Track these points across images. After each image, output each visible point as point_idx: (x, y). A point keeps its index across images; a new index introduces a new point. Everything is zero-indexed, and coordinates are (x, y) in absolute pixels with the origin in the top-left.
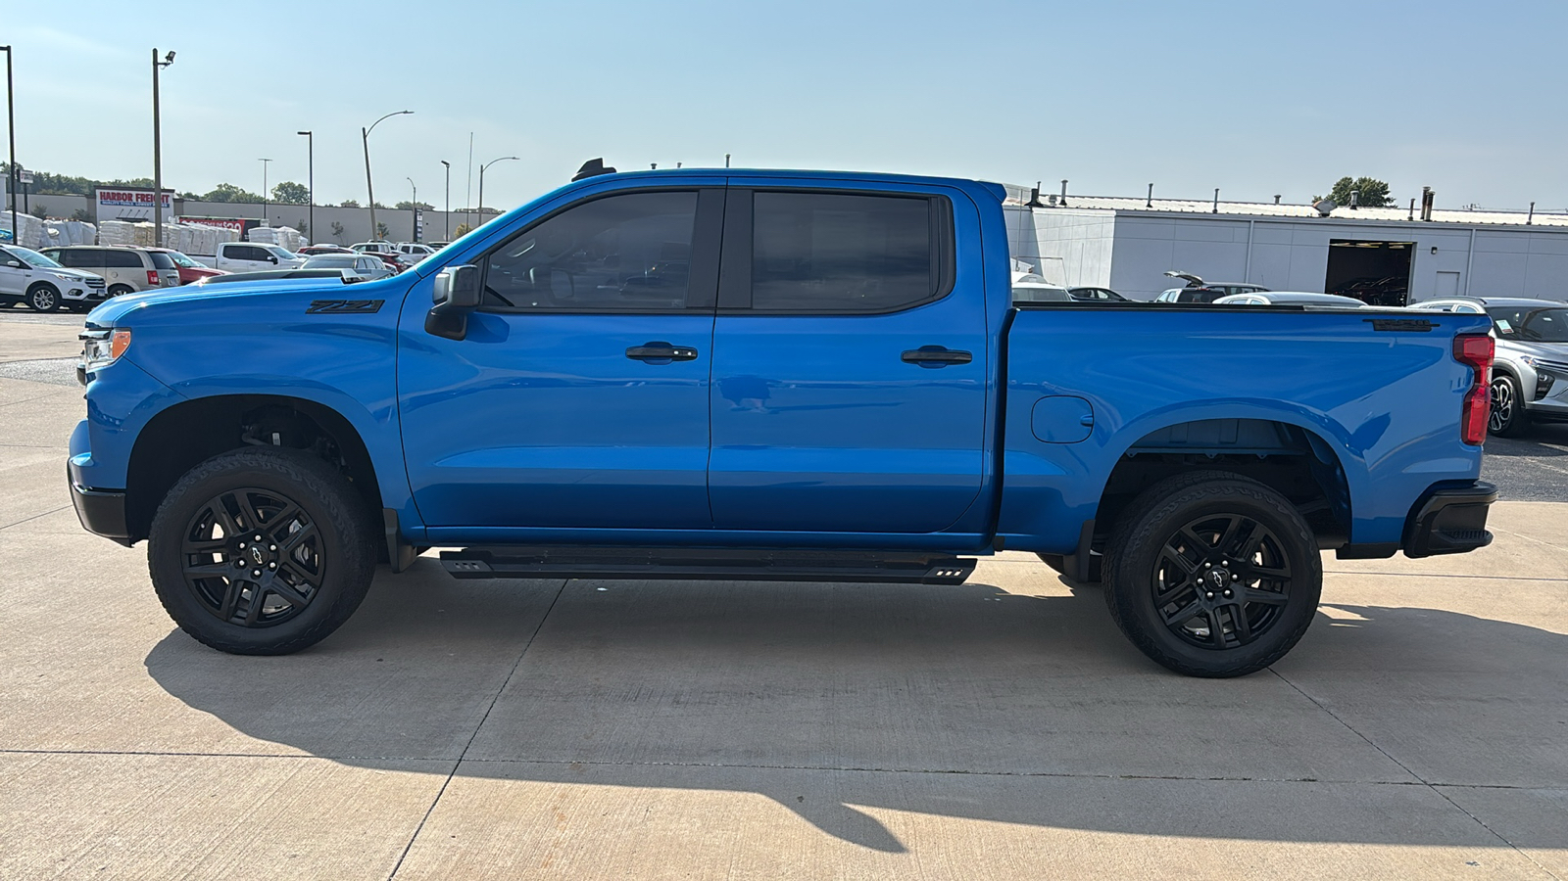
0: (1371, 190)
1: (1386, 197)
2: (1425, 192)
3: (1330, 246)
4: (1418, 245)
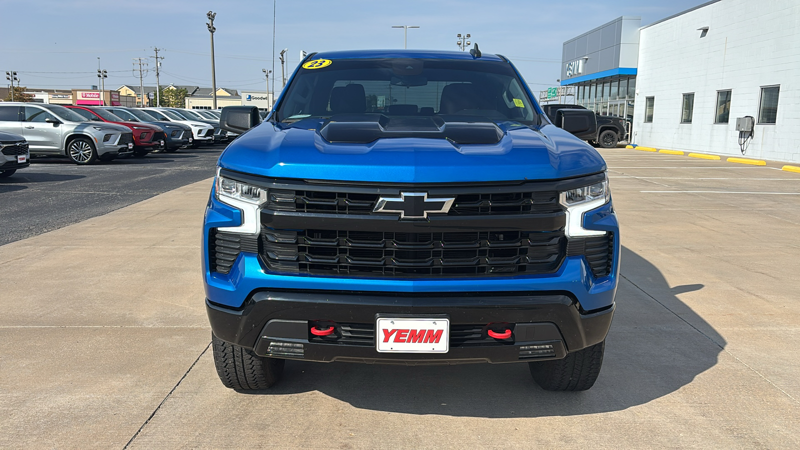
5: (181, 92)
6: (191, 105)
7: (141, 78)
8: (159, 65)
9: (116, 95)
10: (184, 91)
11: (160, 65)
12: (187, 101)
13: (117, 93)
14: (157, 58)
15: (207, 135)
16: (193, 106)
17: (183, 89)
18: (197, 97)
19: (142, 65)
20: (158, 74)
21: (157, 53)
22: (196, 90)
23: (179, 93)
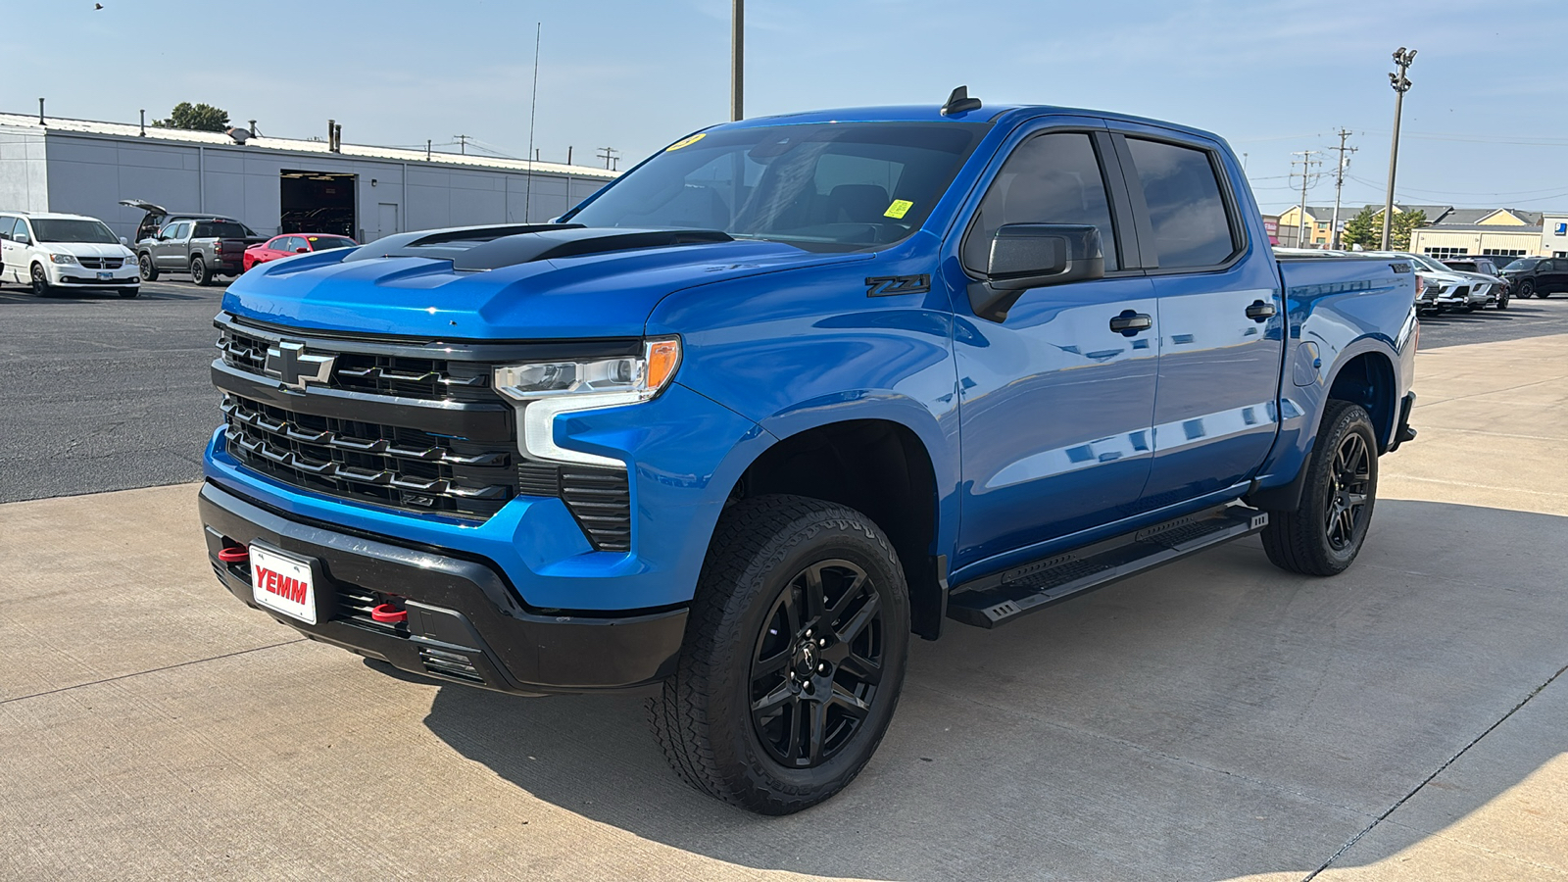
0: (212, 118)
1: (226, 125)
2: (331, 126)
3: (282, 178)
4: (360, 178)
5: (1411, 217)
6: (1423, 245)
7: (1305, 189)
8: (1344, 164)
9: (1271, 224)
10: (1417, 215)
11: (1348, 165)
12: (1414, 236)
13: (1275, 221)
14: (1342, 149)
15: (1455, 295)
16: (1428, 246)
17: (1416, 212)
18: (1446, 227)
19: (1309, 165)
20: (1341, 181)
21: (1344, 139)
22: (1446, 214)
23: (1407, 220)
